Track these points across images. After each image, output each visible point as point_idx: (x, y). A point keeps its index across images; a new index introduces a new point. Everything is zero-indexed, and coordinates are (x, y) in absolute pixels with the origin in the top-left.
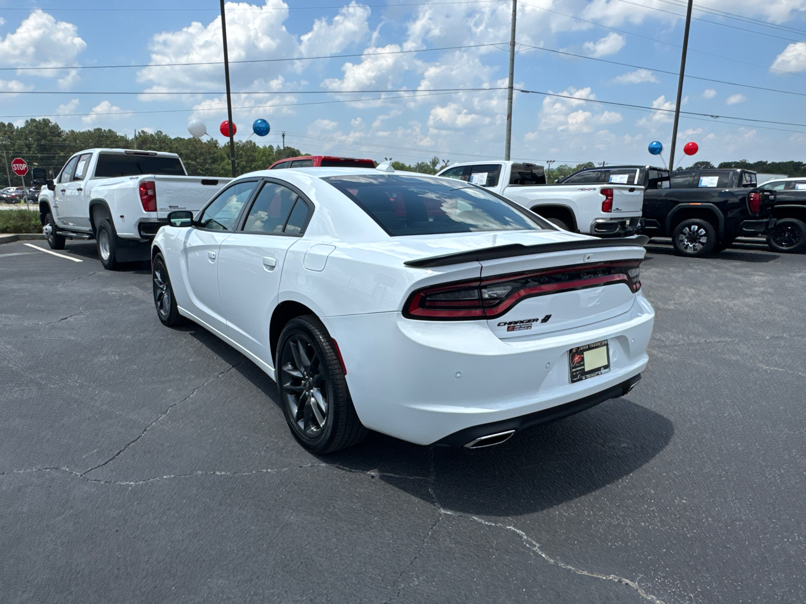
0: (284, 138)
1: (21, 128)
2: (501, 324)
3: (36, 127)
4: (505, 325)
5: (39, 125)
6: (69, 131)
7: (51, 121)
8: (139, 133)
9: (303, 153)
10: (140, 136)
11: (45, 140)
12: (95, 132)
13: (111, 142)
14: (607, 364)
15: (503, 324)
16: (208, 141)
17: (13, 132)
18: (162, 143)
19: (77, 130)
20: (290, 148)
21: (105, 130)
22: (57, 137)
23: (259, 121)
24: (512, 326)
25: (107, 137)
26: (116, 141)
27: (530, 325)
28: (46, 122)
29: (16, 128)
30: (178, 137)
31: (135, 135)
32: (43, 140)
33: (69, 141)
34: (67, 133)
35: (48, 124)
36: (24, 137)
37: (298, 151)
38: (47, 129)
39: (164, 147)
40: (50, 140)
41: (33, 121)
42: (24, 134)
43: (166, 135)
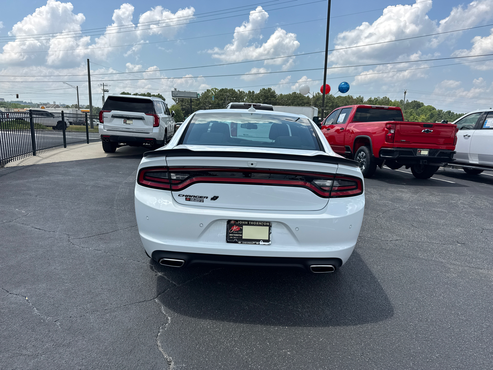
0: (405, 95)
1: (258, 94)
2: (180, 195)
3: (265, 93)
4: (183, 196)
5: (266, 92)
6: (280, 94)
7: (272, 89)
8: (316, 94)
9: (426, 105)
10: (317, 95)
11: (267, 99)
12: (292, 94)
13: (300, 100)
14: (268, 239)
15: (182, 196)
16: (357, 98)
17: (254, 96)
18: (328, 100)
19: (283, 94)
20: (416, 101)
21: (298, 93)
22: (273, 98)
23: (343, 83)
24: (188, 198)
25: (298, 97)
26: (303, 99)
27: (202, 200)
28: (269, 90)
29: (255, 93)
30: (340, 96)
31: (313, 95)
32: (266, 100)
33: (279, 100)
34: (279, 96)
35: (270, 91)
36: (258, 99)
37: (422, 103)
38: (269, 94)
39: (329, 102)
40: (270, 100)
41: (264, 89)
42: (258, 97)
43: (331, 95)
